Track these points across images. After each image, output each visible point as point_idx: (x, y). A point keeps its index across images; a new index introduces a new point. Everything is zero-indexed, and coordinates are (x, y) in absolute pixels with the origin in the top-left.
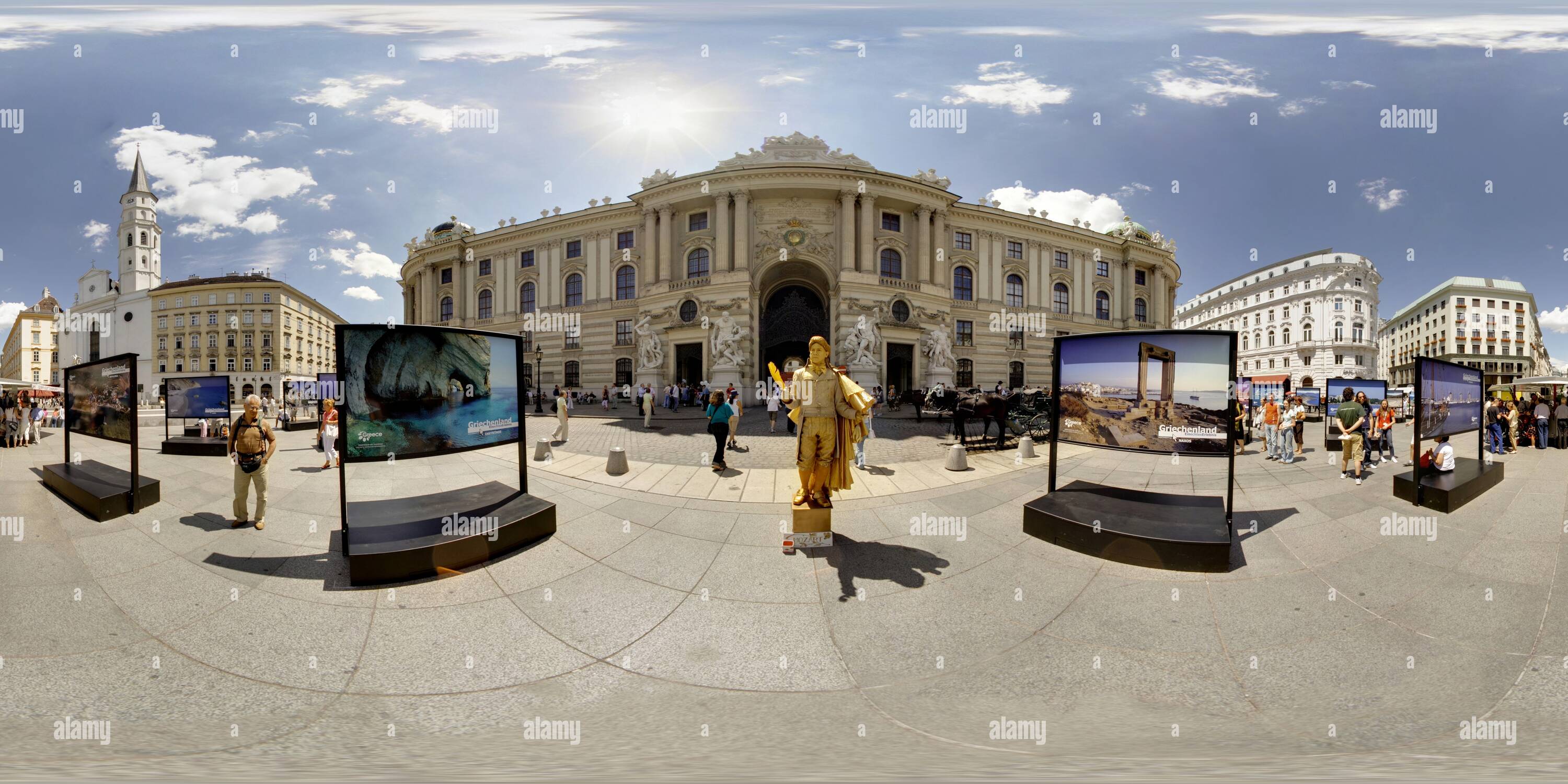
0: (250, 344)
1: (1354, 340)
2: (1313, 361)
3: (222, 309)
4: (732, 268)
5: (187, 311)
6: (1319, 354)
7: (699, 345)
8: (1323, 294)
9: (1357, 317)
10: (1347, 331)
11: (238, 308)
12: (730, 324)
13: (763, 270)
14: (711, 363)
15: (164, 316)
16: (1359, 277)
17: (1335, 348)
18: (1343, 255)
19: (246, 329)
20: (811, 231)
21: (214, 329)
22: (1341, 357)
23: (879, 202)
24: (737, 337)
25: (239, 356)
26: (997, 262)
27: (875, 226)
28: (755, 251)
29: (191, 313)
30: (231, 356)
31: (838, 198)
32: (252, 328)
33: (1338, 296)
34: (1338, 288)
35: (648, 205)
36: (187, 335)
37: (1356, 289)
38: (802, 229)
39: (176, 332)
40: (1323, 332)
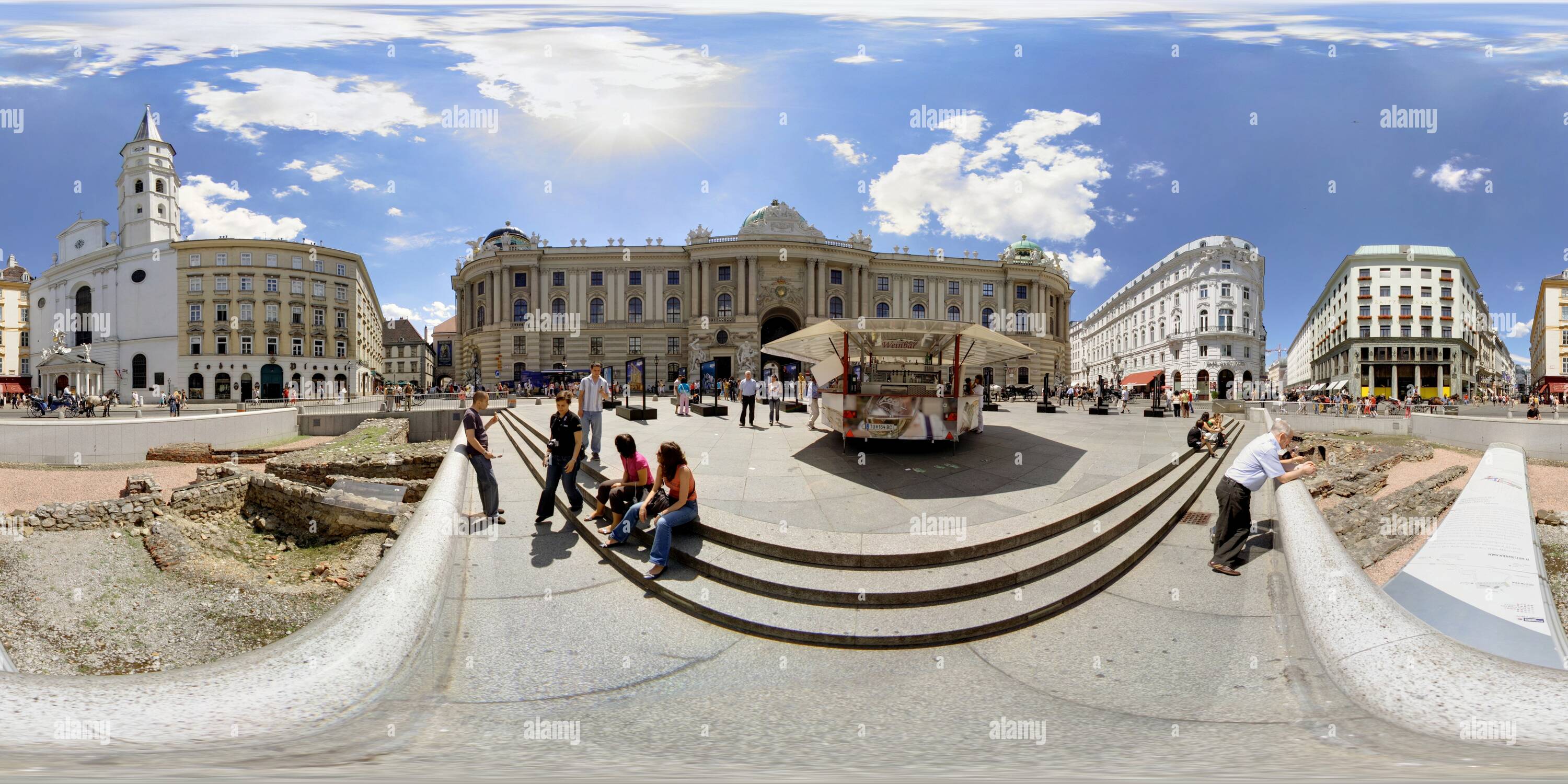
0: (321, 323)
1: (1222, 328)
2: (1181, 355)
3: (285, 274)
4: (747, 313)
5: (235, 271)
6: (1185, 346)
7: (729, 358)
8: (1188, 283)
9: (1223, 303)
10: (1213, 320)
11: (307, 275)
12: (749, 347)
13: (763, 313)
14: (737, 369)
15: (198, 276)
16: (1227, 259)
17: (1199, 339)
18: (1207, 239)
19: (317, 303)
20: (790, 287)
21: (275, 298)
22: (1206, 347)
23: (829, 264)
24: (752, 355)
25: (308, 337)
26: (906, 296)
27: (826, 281)
28: (761, 300)
29: (240, 274)
30: (297, 336)
31: (805, 262)
32: (324, 303)
33: (1203, 283)
34: (1203, 274)
35: (695, 256)
36: (234, 303)
37: (1223, 272)
38: (785, 285)
39: (217, 297)
40: (1189, 323)
